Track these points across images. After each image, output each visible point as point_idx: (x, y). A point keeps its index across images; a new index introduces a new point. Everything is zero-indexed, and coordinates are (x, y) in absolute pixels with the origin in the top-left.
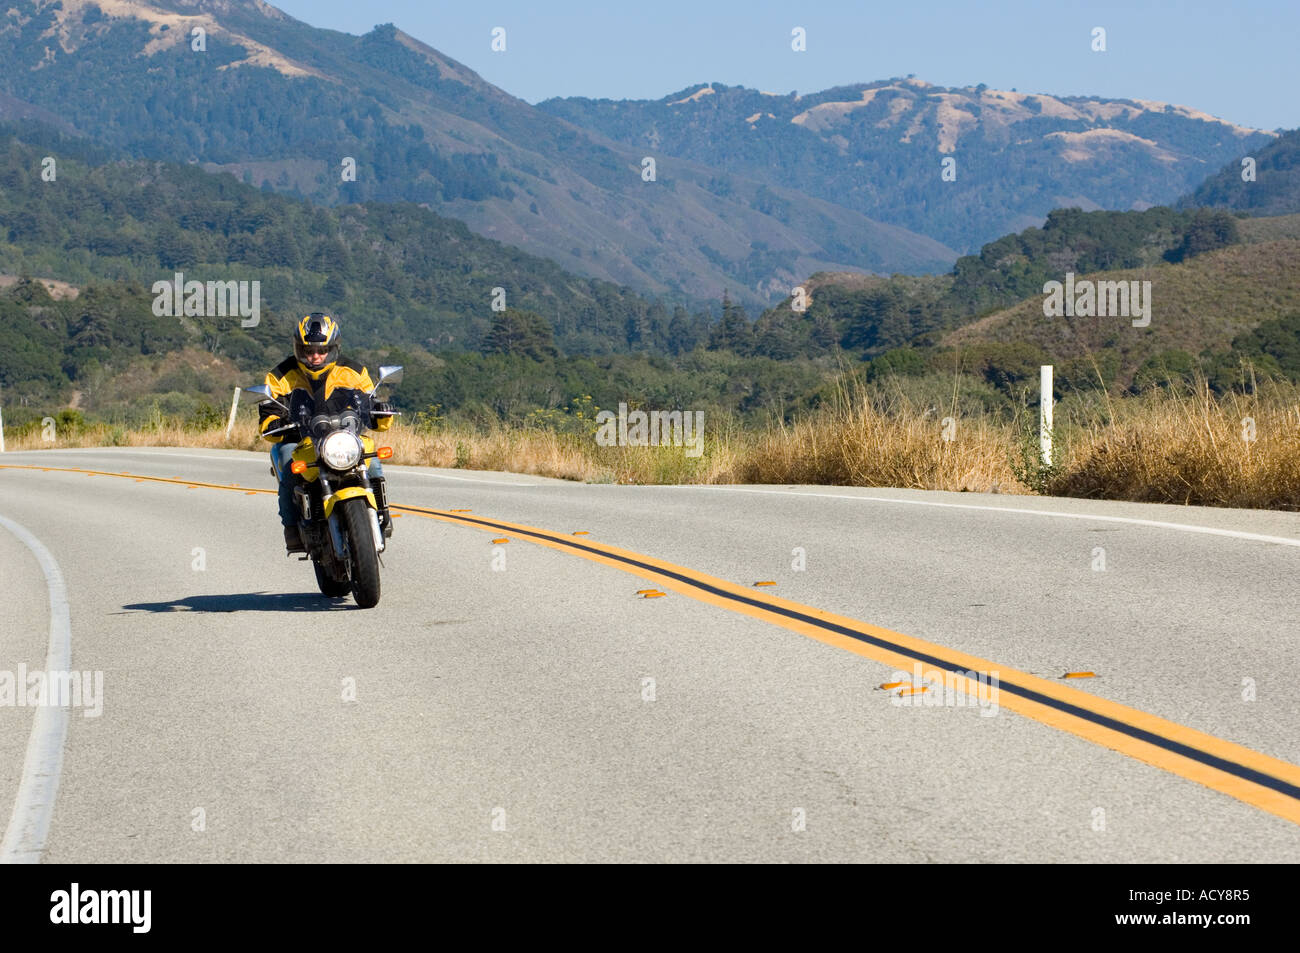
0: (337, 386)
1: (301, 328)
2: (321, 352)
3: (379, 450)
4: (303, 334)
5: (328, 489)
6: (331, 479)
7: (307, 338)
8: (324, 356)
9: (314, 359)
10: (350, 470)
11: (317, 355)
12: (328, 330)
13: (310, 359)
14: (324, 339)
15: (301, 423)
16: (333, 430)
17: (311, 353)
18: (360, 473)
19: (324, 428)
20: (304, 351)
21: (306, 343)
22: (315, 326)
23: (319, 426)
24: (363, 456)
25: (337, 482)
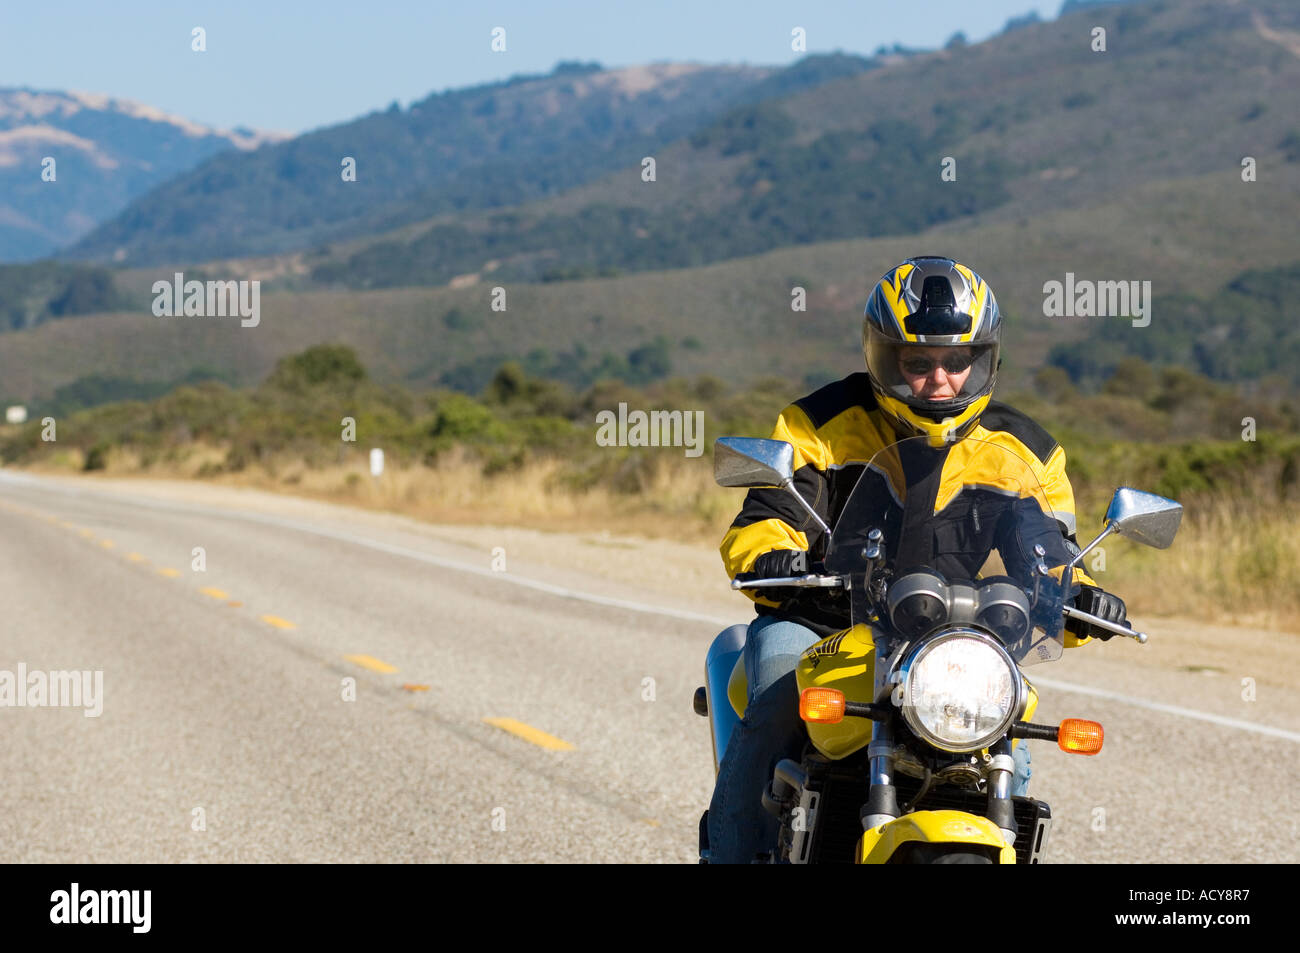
0: (973, 482)
1: (892, 295)
2: (954, 367)
3: (1067, 722)
4: (901, 311)
5: (888, 799)
6: (901, 765)
7: (913, 324)
8: (959, 378)
9: (933, 384)
10: (966, 757)
11: (941, 374)
12: (972, 301)
13: (921, 383)
14: (963, 324)
15: (857, 582)
16: (949, 627)
17: (926, 368)
18: (991, 775)
19: (926, 612)
20: (900, 361)
21: (912, 338)
22: (935, 290)
23: (912, 603)
24: (1017, 729)
25: (920, 783)
